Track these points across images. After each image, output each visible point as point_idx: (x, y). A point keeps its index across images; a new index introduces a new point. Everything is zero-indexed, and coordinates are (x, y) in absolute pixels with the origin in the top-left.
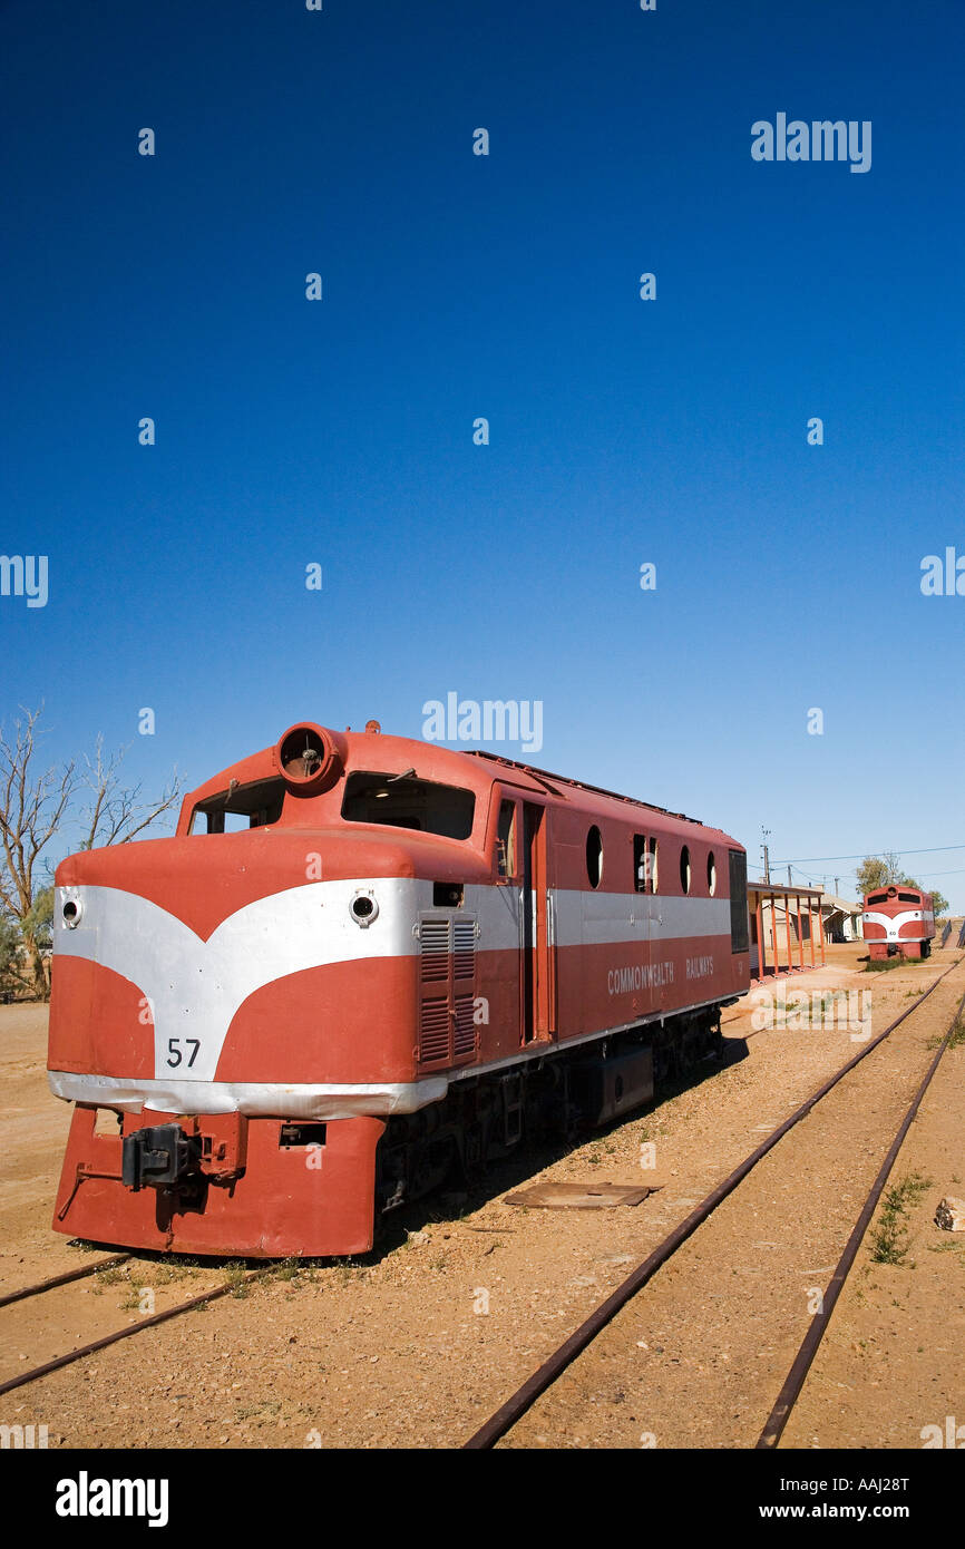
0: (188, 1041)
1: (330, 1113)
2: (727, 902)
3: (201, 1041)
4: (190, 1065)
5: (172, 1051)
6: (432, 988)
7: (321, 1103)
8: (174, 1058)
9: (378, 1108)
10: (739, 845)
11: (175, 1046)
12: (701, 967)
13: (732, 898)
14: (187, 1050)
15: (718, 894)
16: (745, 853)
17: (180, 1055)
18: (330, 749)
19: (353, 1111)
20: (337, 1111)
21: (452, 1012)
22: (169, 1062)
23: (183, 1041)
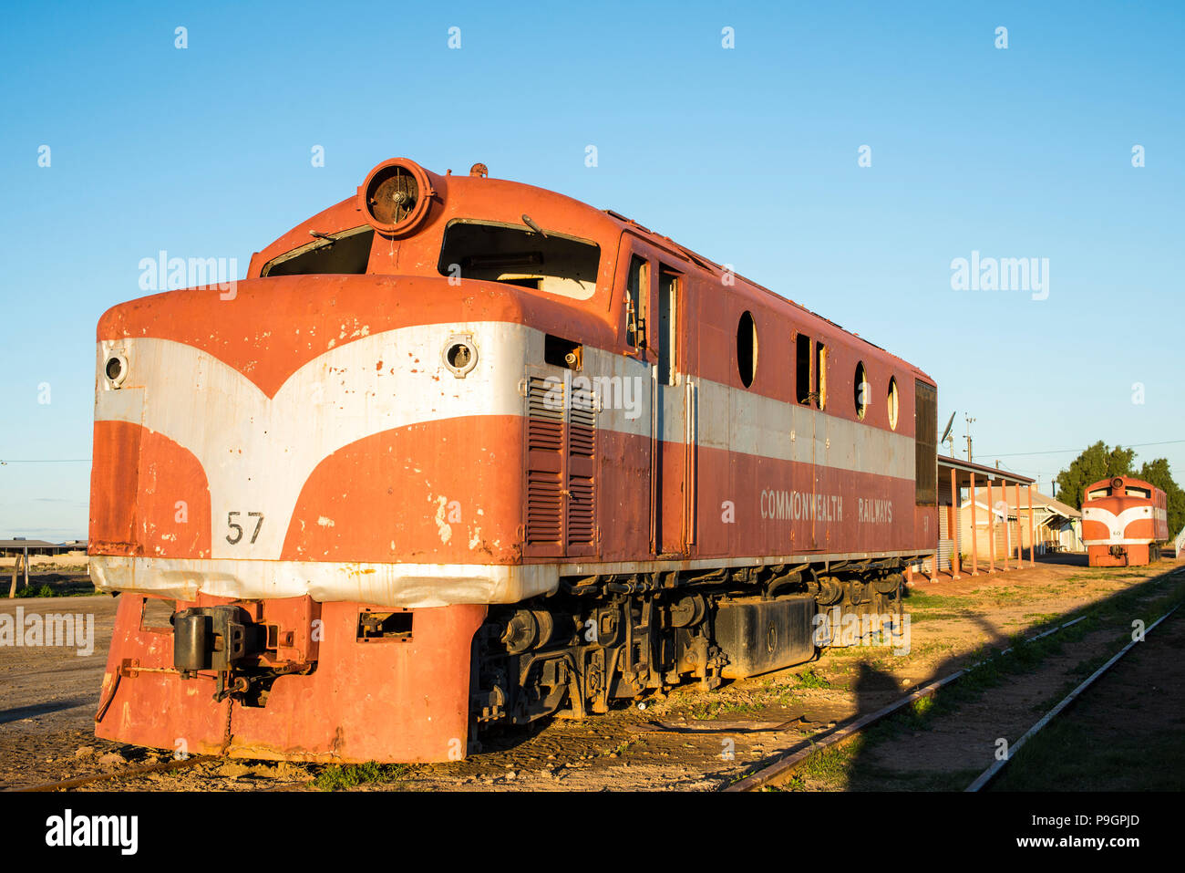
0: (250, 514)
1: (415, 600)
2: (912, 442)
3: (265, 515)
4: (253, 541)
5: (232, 526)
6: (543, 460)
7: (406, 587)
8: (234, 534)
9: (472, 594)
10: (929, 378)
11: (235, 520)
12: (875, 512)
13: (918, 437)
14: (248, 525)
15: (900, 430)
16: (935, 387)
17: (240, 530)
18: (424, 193)
19: (446, 598)
20: (425, 597)
21: (565, 492)
22: (228, 538)
23: (244, 514)
